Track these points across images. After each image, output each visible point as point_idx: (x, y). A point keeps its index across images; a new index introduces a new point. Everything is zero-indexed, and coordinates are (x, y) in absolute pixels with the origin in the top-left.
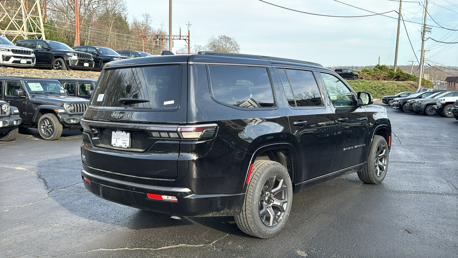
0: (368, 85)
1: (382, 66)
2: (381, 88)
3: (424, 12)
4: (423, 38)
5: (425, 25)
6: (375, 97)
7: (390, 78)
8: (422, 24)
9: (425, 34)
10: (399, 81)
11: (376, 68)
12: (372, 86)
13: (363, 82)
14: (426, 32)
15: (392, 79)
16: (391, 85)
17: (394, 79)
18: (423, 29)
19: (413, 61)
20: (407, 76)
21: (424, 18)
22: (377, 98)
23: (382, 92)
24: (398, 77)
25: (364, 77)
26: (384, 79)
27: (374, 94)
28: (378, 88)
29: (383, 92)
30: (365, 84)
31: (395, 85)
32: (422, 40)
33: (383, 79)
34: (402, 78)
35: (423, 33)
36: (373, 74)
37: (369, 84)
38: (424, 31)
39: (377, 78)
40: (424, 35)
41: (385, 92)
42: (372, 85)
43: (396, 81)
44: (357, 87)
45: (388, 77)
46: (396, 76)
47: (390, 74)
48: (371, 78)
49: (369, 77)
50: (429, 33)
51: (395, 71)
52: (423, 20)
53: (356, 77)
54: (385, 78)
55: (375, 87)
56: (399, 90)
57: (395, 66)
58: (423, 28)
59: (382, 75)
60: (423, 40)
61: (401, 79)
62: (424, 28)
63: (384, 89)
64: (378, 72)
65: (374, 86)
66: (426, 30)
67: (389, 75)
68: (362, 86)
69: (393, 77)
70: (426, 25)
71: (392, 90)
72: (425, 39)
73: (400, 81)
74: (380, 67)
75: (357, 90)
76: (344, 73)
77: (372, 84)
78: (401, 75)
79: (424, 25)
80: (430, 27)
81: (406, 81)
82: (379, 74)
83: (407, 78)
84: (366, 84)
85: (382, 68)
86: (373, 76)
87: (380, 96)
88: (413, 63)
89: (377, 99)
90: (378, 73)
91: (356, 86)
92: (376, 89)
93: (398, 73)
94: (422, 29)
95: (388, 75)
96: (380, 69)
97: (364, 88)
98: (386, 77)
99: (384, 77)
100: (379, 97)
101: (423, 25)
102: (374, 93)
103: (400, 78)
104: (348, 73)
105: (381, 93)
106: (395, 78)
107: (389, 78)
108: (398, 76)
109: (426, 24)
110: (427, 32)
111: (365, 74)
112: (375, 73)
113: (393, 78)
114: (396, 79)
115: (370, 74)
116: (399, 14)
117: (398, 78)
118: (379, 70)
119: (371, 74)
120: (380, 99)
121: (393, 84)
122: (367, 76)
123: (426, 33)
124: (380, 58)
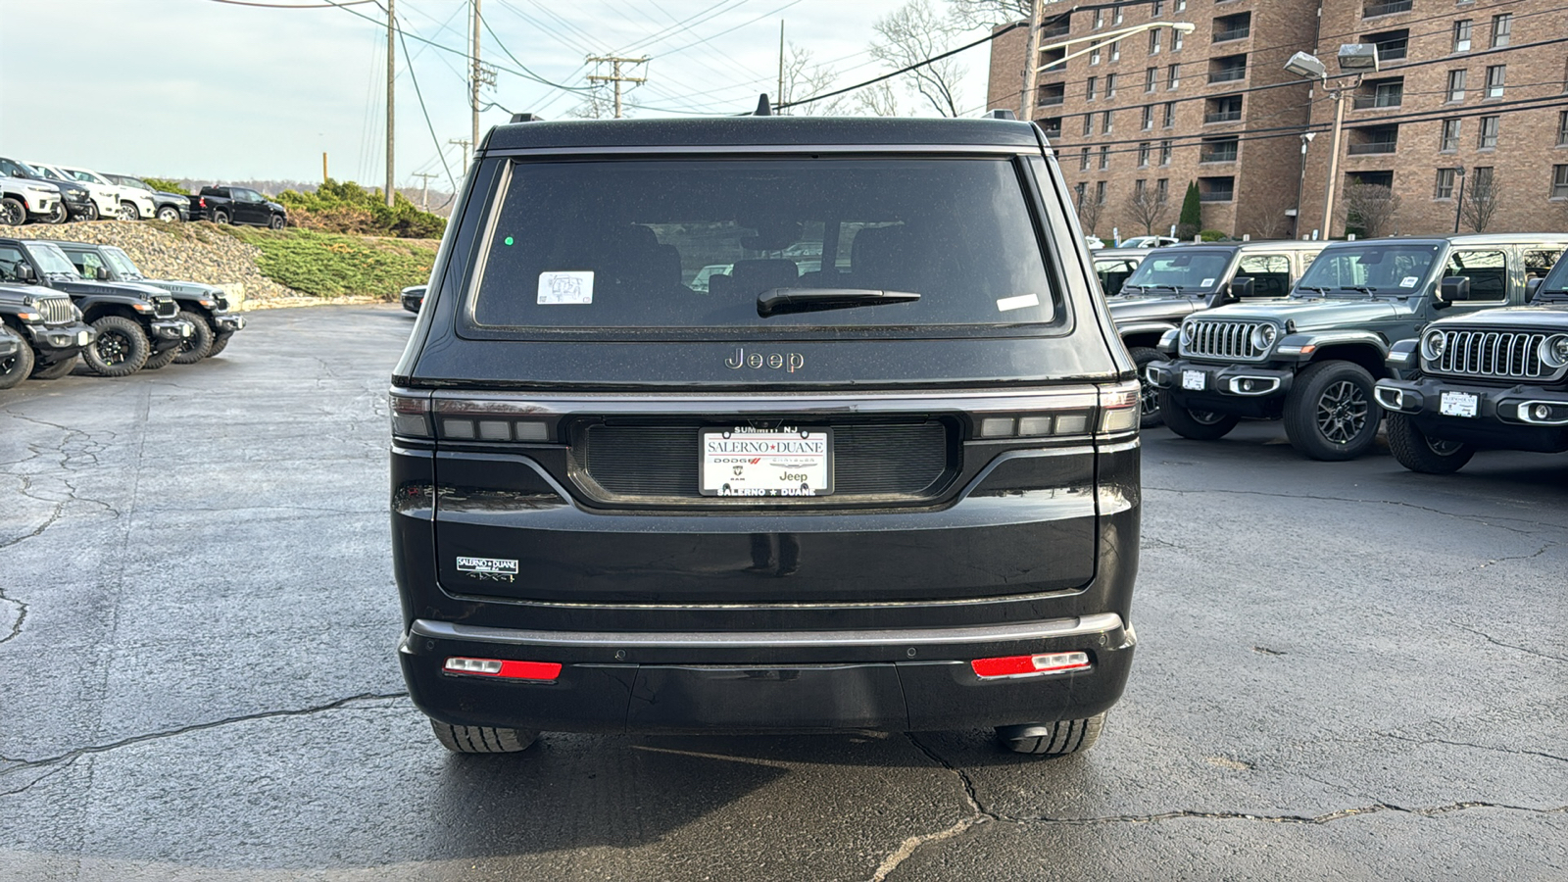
0: (329, 248)
1: (346, 186)
2: (370, 261)
3: (472, 19)
4: (473, 101)
5: (477, 61)
6: (360, 291)
7: (379, 228)
8: (468, 56)
9: (480, 89)
10: (406, 237)
11: (326, 191)
12: (341, 252)
13: (308, 238)
14: (480, 83)
15: (387, 230)
16: (394, 250)
17: (390, 230)
18: (472, 74)
19: (425, 175)
20: (431, 224)
21: (472, 37)
22: (367, 294)
23: (375, 273)
24: (405, 225)
25: (297, 221)
26: (361, 229)
27: (356, 279)
28: (363, 259)
29: (380, 274)
30: (318, 246)
31: (404, 250)
32: (471, 109)
33: (357, 231)
34: (415, 229)
35: (474, 86)
36: (326, 212)
37: (331, 246)
38: (476, 81)
39: (339, 225)
40: (475, 92)
41: (387, 272)
42: (342, 250)
43: (398, 236)
44: (298, 254)
45: (374, 223)
46: (397, 222)
47: (380, 214)
48: (321, 225)
49: (315, 221)
50: (491, 87)
51: (391, 203)
52: (471, 43)
53: (278, 220)
54: (364, 227)
55: (353, 257)
56: (423, 268)
57: (387, 186)
58: (472, 69)
59: (355, 215)
60: (475, 109)
61: (415, 232)
62: (476, 70)
63: (382, 264)
64: (343, 207)
65: (349, 253)
66: (481, 78)
67: (377, 215)
68: (310, 251)
69: (389, 224)
70: (480, 61)
71: (402, 266)
72: (481, 107)
73: (411, 237)
74: (339, 187)
75: (301, 264)
76: (236, 203)
77: (341, 247)
78: (413, 219)
79: (475, 59)
80: (492, 70)
81: (429, 237)
82: (344, 212)
83: (432, 228)
84: (320, 244)
85: (347, 191)
86: (327, 217)
87: (373, 287)
88: (425, 180)
89: (367, 298)
90: (341, 209)
91: (293, 252)
92: (356, 261)
93: (402, 212)
94: (469, 71)
95: (372, 216)
96: (337, 194)
97: (321, 257)
98: (367, 224)
99: (362, 222)
100: (371, 290)
101: (472, 61)
102: (354, 276)
103: (409, 229)
104: (251, 204)
105: (372, 276)
106: (396, 227)
107: (377, 225)
108: (402, 221)
109: (481, 59)
110: (484, 84)
111: (299, 211)
112: (331, 207)
113: (390, 226)
114: (398, 232)
115: (316, 211)
116: (389, 12)
117: (403, 228)
118: (335, 197)
119: (320, 212)
120: (375, 298)
121: (397, 245)
122: (307, 218)
123: (483, 88)
124: (327, 156)
